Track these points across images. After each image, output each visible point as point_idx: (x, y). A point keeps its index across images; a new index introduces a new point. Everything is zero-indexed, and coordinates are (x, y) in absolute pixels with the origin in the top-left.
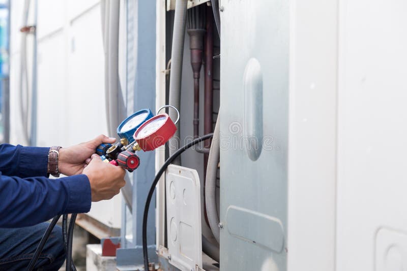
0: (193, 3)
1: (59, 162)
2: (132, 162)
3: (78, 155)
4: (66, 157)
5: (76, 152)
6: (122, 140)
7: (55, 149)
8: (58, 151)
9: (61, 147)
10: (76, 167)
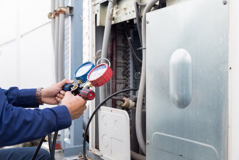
0: (115, 22)
1: (42, 97)
2: (91, 95)
3: (52, 92)
4: (46, 94)
5: (51, 90)
6: (79, 81)
7: (39, 90)
8: (41, 91)
9: (42, 88)
10: (52, 99)
